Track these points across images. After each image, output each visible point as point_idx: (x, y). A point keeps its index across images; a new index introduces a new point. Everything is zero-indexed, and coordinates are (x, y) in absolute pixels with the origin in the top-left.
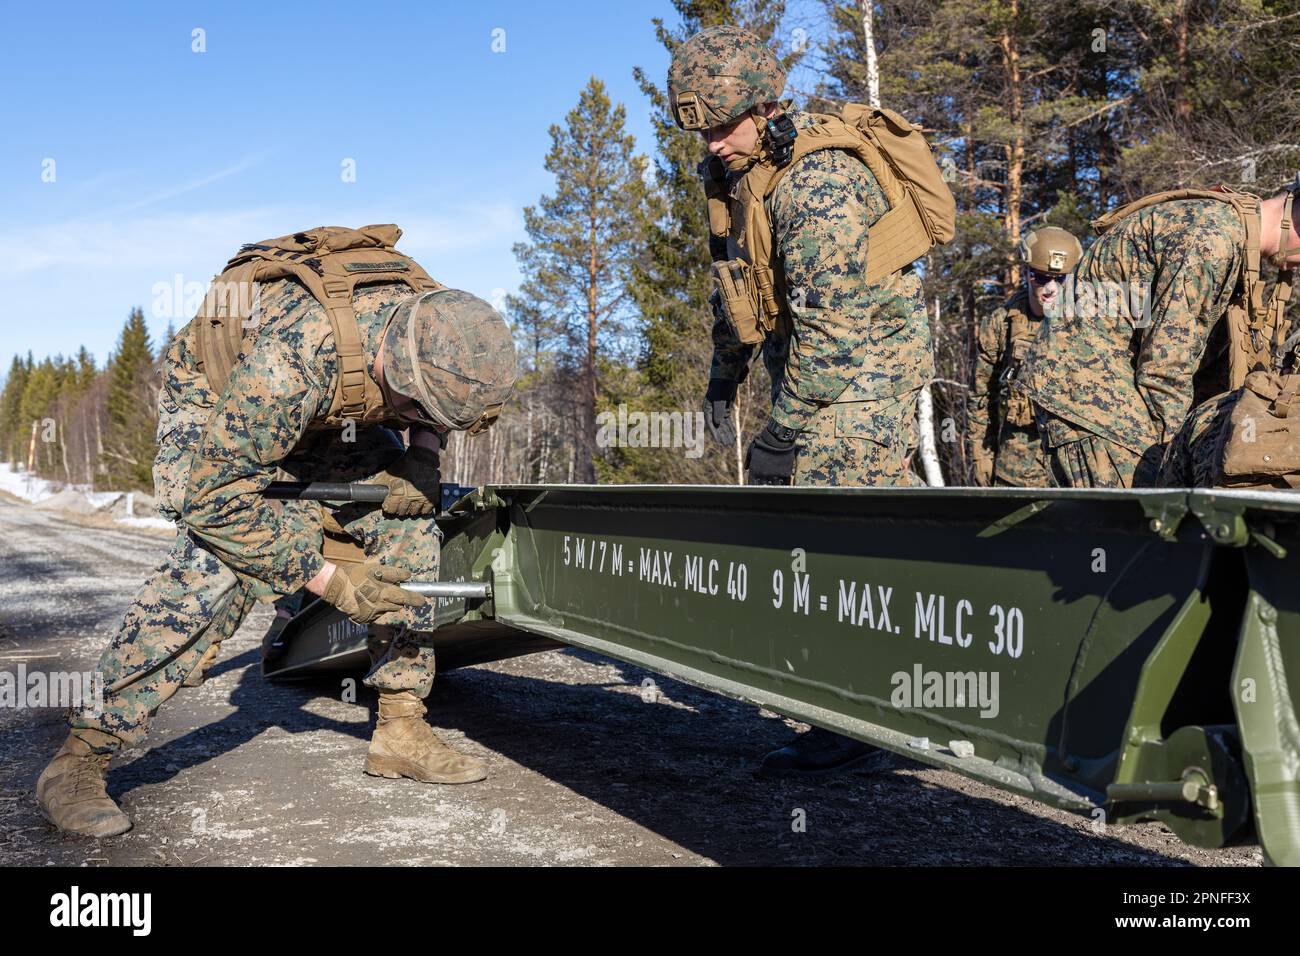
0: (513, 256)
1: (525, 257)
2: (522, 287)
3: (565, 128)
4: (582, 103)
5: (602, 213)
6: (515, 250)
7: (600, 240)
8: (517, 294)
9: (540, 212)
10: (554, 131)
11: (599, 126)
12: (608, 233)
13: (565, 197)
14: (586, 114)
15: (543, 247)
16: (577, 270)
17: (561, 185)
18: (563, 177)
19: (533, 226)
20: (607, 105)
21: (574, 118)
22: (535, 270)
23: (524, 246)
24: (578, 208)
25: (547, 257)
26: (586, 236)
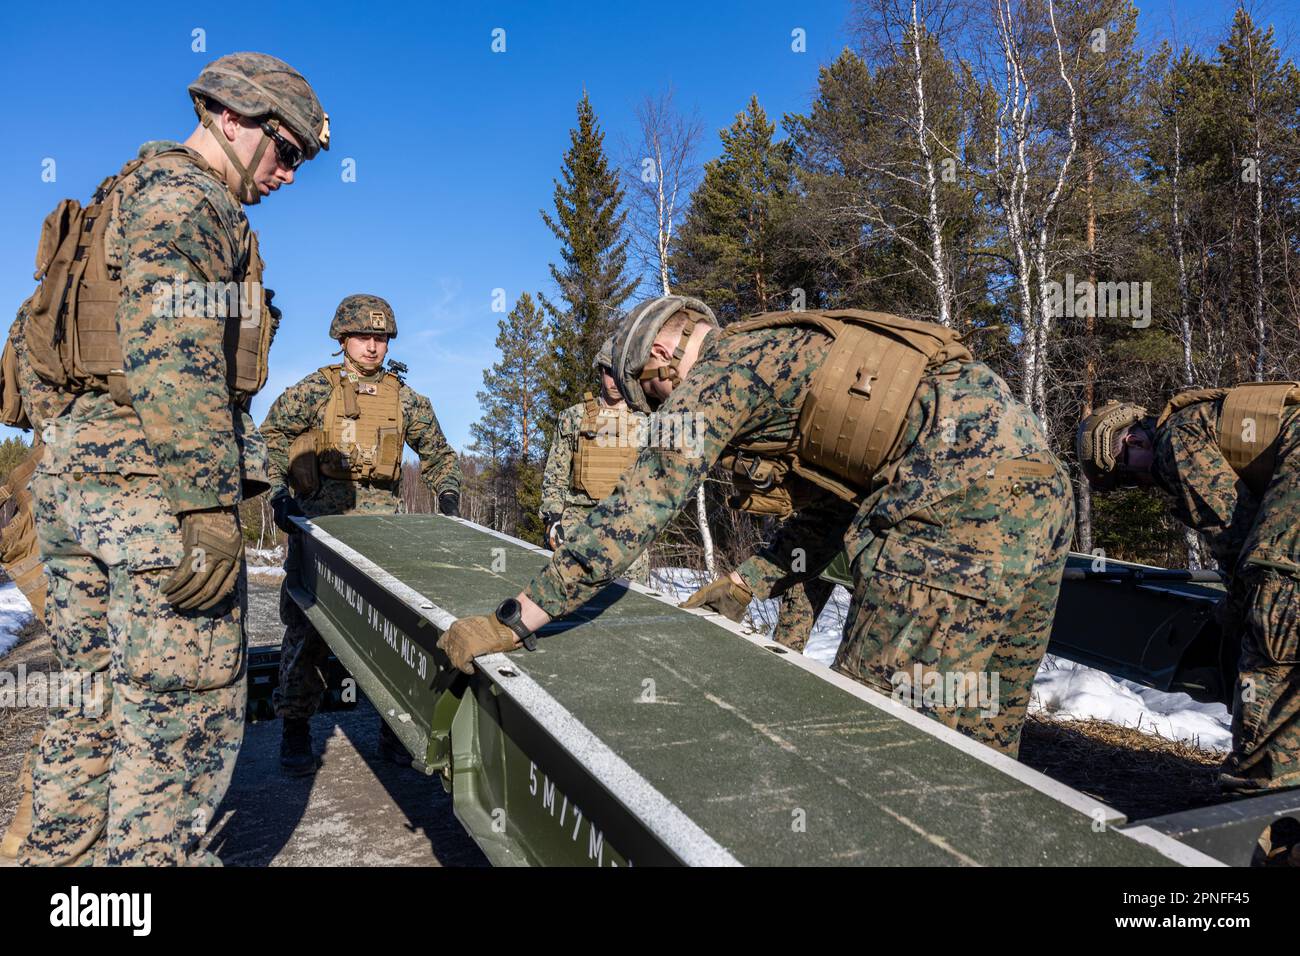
0: (477, 400)
1: (485, 400)
2: (483, 418)
3: (508, 322)
4: (518, 308)
5: (529, 374)
6: (478, 396)
7: (529, 389)
8: (479, 422)
9: (493, 373)
10: (501, 324)
11: (528, 321)
12: (534, 385)
13: (507, 364)
14: (520, 314)
15: (495, 394)
16: (516, 407)
17: (506, 357)
18: (507, 352)
19: (489, 381)
20: (533, 309)
21: (513, 316)
22: (491, 408)
23: (483, 394)
24: (517, 370)
25: (497, 400)
26: (522, 387)
